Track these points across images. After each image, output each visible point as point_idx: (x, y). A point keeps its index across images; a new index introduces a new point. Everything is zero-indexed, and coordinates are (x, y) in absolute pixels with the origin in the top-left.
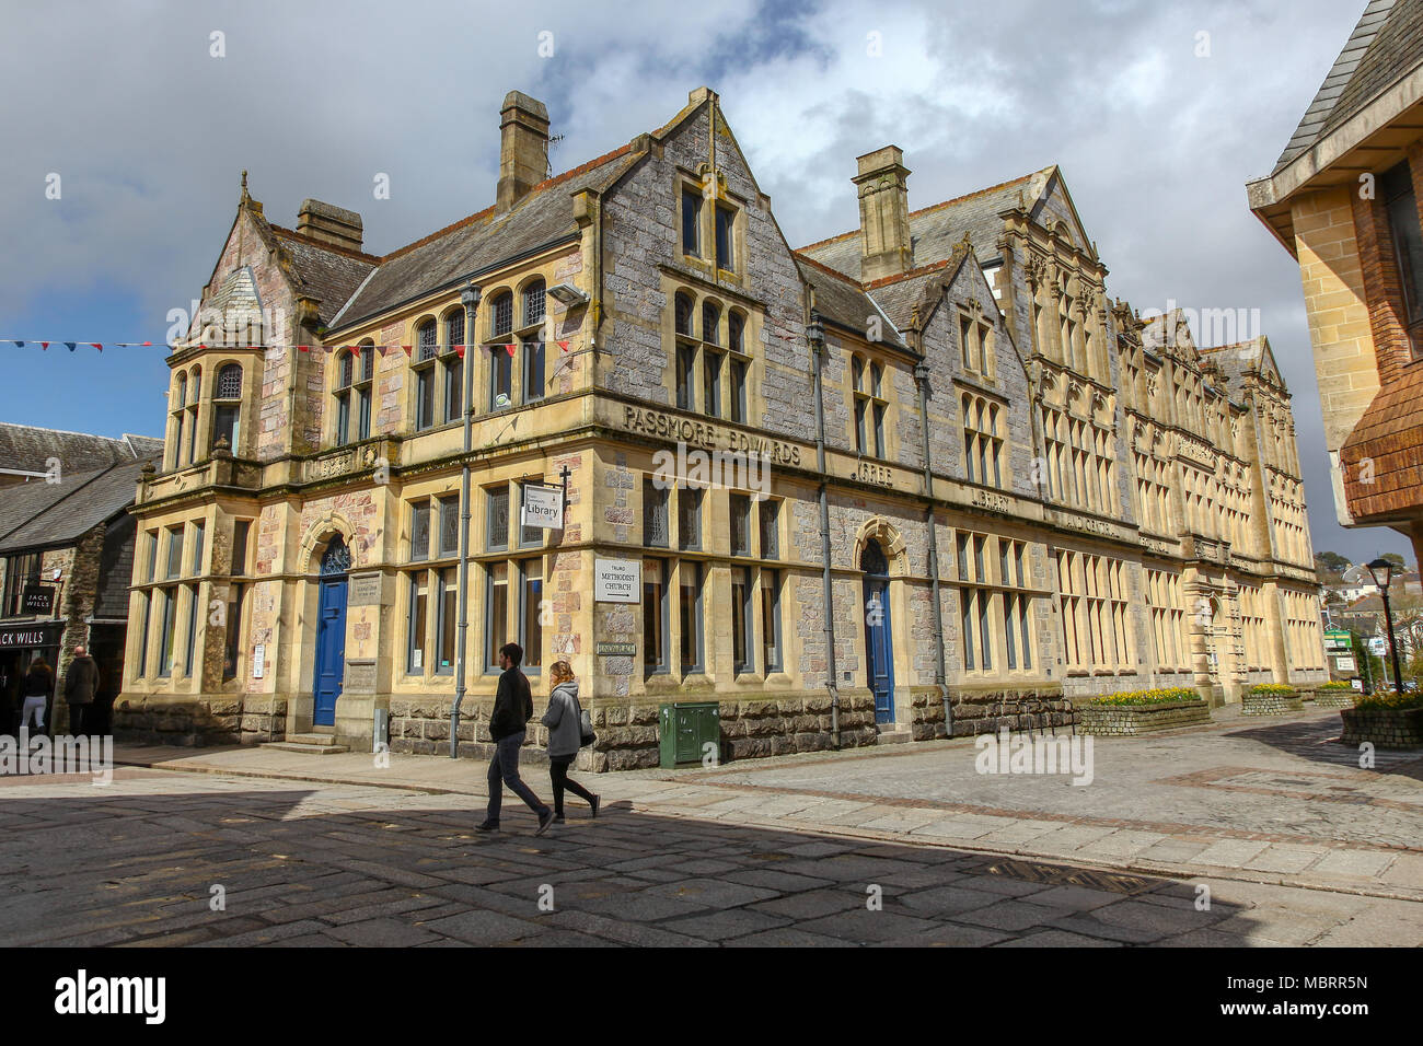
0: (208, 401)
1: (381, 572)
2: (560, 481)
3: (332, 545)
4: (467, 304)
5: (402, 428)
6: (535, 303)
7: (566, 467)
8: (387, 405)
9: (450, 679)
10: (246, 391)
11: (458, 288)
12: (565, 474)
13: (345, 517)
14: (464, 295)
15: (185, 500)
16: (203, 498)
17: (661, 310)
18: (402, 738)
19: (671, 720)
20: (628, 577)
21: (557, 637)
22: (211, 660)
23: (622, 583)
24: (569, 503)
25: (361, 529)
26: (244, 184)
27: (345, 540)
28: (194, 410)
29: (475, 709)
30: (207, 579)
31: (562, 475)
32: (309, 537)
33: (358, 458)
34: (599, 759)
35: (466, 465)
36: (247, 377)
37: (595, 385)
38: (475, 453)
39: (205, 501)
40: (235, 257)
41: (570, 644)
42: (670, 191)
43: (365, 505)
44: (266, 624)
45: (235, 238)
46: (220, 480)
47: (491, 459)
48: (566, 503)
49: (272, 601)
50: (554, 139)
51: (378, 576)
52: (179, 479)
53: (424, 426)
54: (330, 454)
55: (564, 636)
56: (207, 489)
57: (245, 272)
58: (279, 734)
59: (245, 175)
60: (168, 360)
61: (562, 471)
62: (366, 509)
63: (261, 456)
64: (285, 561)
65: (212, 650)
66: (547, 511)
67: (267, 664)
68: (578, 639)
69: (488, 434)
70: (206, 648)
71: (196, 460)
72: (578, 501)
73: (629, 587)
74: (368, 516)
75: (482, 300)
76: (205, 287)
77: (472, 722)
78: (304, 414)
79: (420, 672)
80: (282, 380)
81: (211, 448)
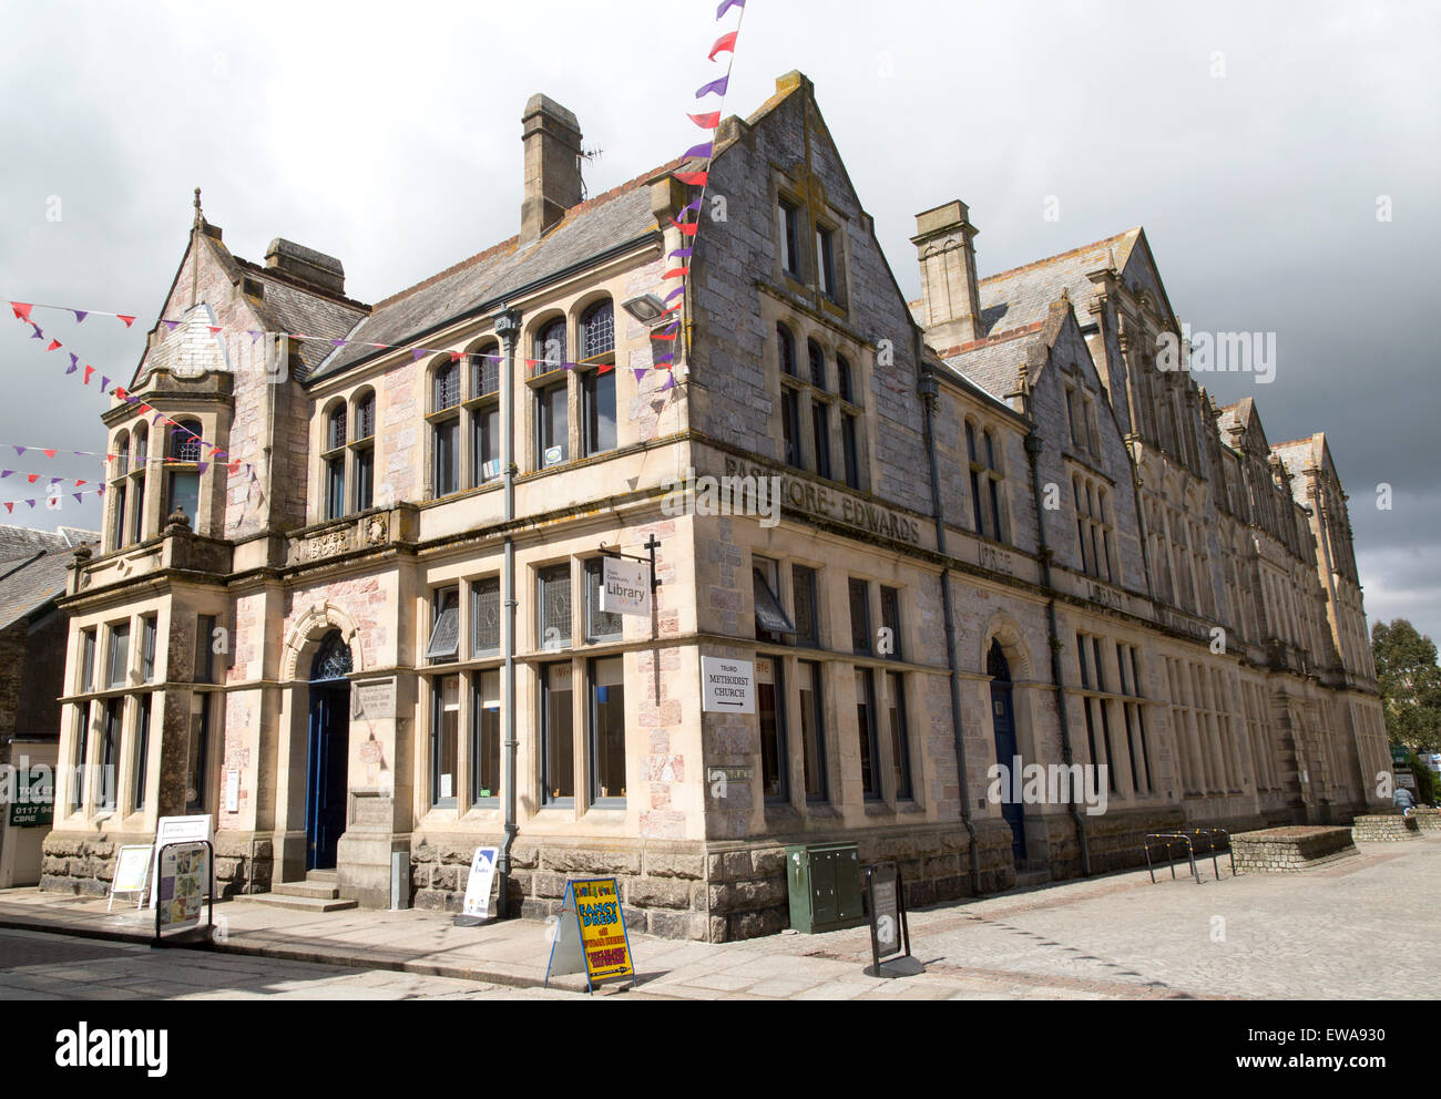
0: (158, 466)
1: (395, 678)
2: (647, 554)
3: (328, 644)
4: (503, 333)
5: (417, 494)
6: (596, 329)
7: (652, 536)
8: (395, 467)
9: (494, 813)
10: (206, 455)
11: (491, 314)
12: (652, 545)
13: (343, 607)
14: (498, 321)
15: (129, 590)
16: (154, 585)
17: (763, 339)
18: (430, 889)
19: (805, 868)
20: (742, 681)
21: (648, 759)
22: (170, 789)
23: (734, 687)
24: (660, 582)
25: (366, 622)
26: (198, 204)
27: (345, 637)
28: (140, 479)
29: (532, 854)
30: (161, 688)
31: (647, 546)
32: (296, 634)
33: (359, 534)
34: (719, 924)
35: (508, 539)
36: (209, 434)
37: (691, 428)
38: (522, 522)
39: (158, 591)
40: (188, 294)
41: (668, 768)
42: (765, 193)
43: (370, 592)
44: (241, 743)
45: (187, 270)
46: (177, 562)
47: (544, 529)
48: (655, 583)
49: (249, 715)
50: (590, 154)
51: (390, 682)
52: (122, 565)
53: (446, 492)
54: (320, 531)
55: (659, 758)
56: (159, 574)
57: (201, 310)
58: (263, 884)
59: (198, 192)
60: (104, 416)
61: (648, 541)
62: (373, 597)
63: (229, 534)
64: (265, 665)
65: (171, 776)
66: (632, 593)
67: (242, 795)
68: (680, 761)
69: (538, 498)
70: (163, 775)
71: (144, 538)
72: (672, 580)
73: (742, 693)
74: (375, 606)
75: (523, 329)
76: (150, 333)
77: (529, 871)
78: (285, 482)
79: (451, 804)
80: (254, 439)
81: (163, 523)
